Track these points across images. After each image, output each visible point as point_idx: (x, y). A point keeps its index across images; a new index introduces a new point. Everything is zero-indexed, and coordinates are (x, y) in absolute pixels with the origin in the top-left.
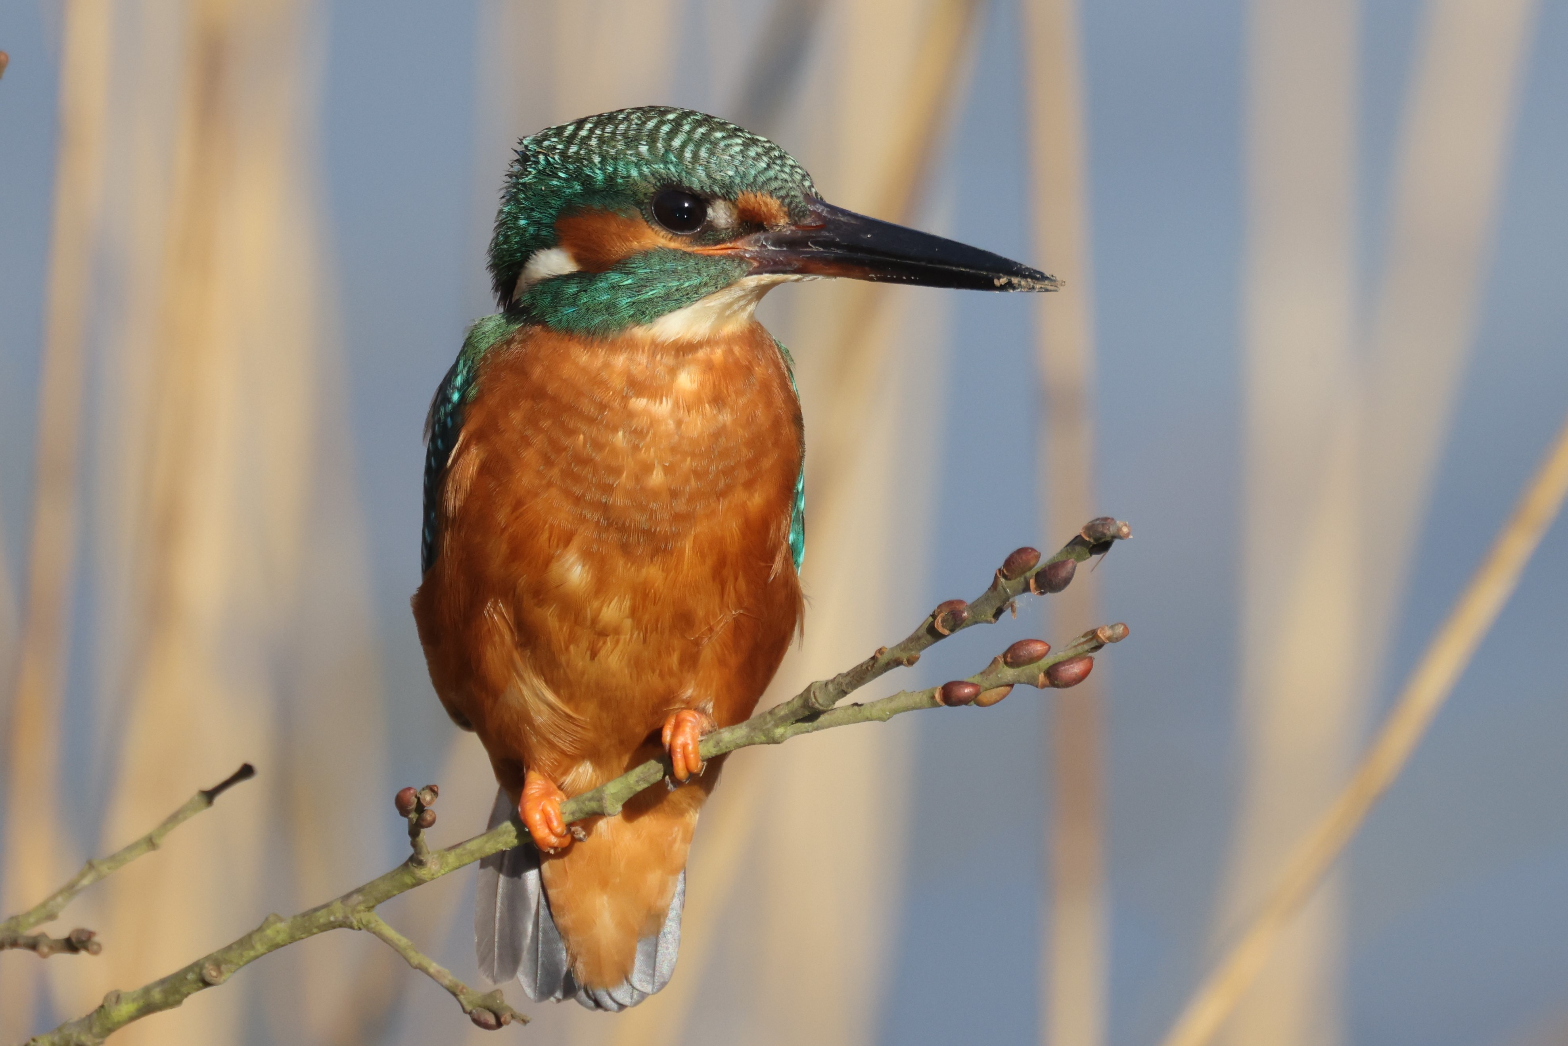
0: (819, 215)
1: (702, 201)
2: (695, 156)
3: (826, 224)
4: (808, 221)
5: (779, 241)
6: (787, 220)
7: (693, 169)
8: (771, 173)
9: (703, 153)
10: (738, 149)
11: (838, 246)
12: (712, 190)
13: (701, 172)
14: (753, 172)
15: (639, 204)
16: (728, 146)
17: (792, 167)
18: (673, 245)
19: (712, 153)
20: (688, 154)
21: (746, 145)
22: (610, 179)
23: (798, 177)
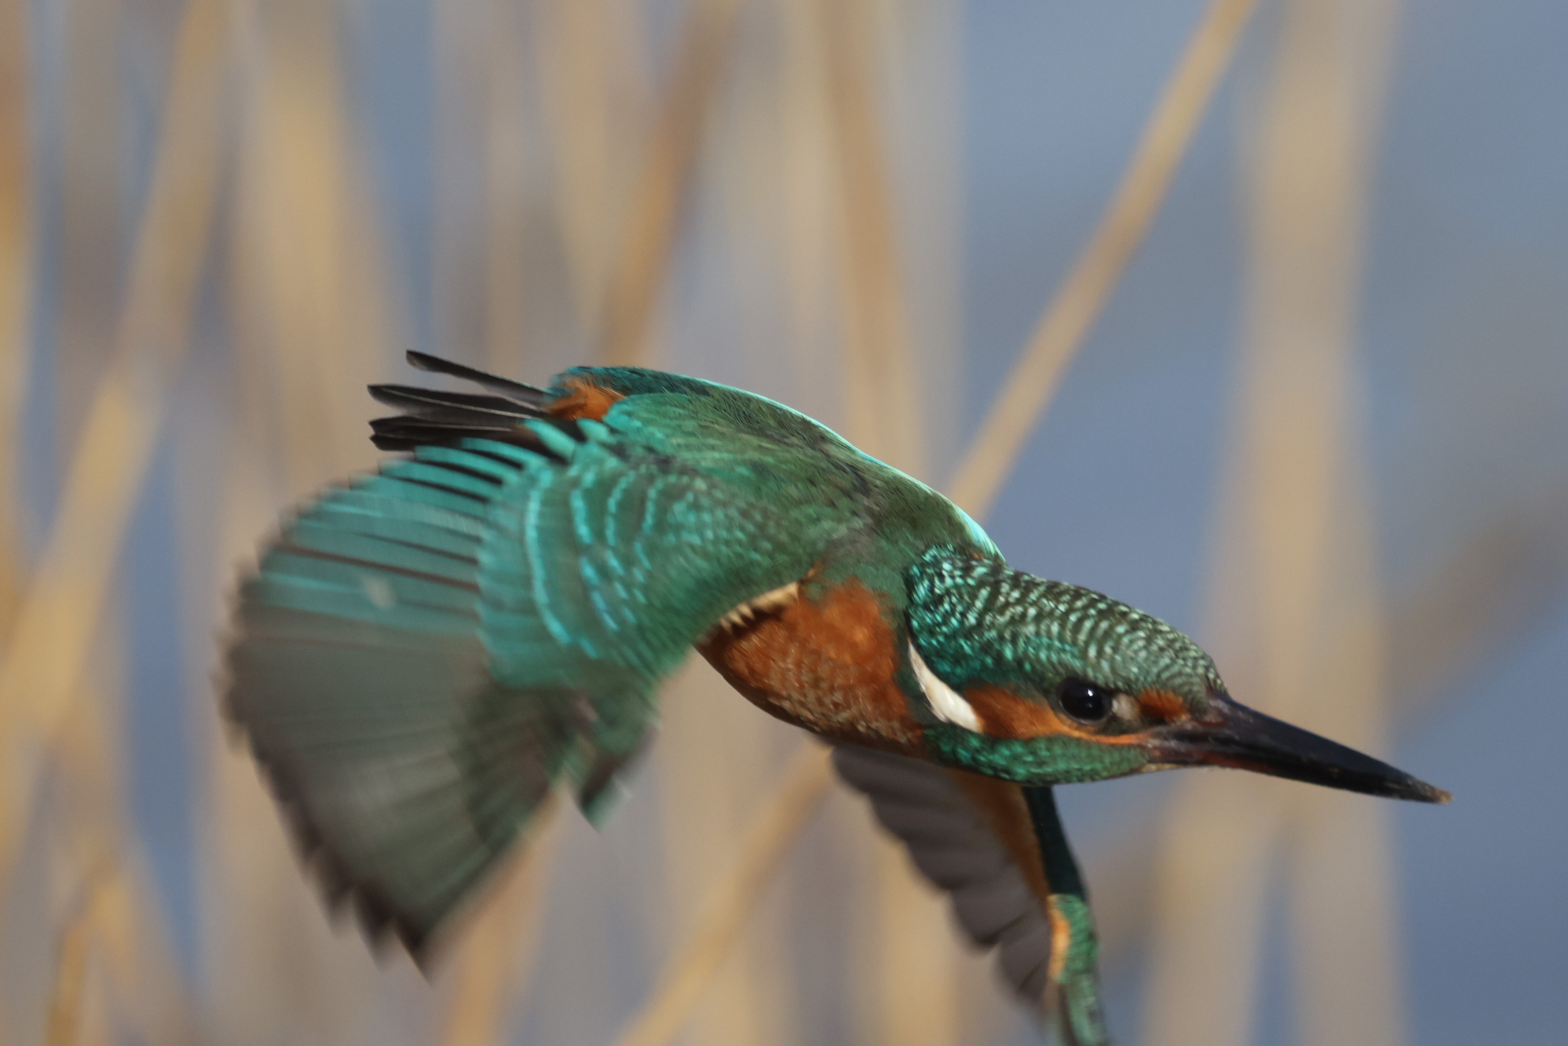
0: (1220, 712)
1: (1106, 694)
2: (1100, 653)
3: (1226, 721)
4: (1210, 718)
5: (1181, 736)
6: (1189, 716)
7: (1099, 663)
8: (1176, 669)
9: (1108, 650)
10: (1141, 643)
11: (1237, 743)
12: (1115, 684)
13: (1105, 665)
14: (1155, 670)
15: (1046, 692)
16: (1131, 642)
17: (1195, 659)
18: (1076, 734)
19: (1115, 649)
20: (1092, 652)
21: (1149, 640)
22: (1019, 662)
23: (1201, 671)
